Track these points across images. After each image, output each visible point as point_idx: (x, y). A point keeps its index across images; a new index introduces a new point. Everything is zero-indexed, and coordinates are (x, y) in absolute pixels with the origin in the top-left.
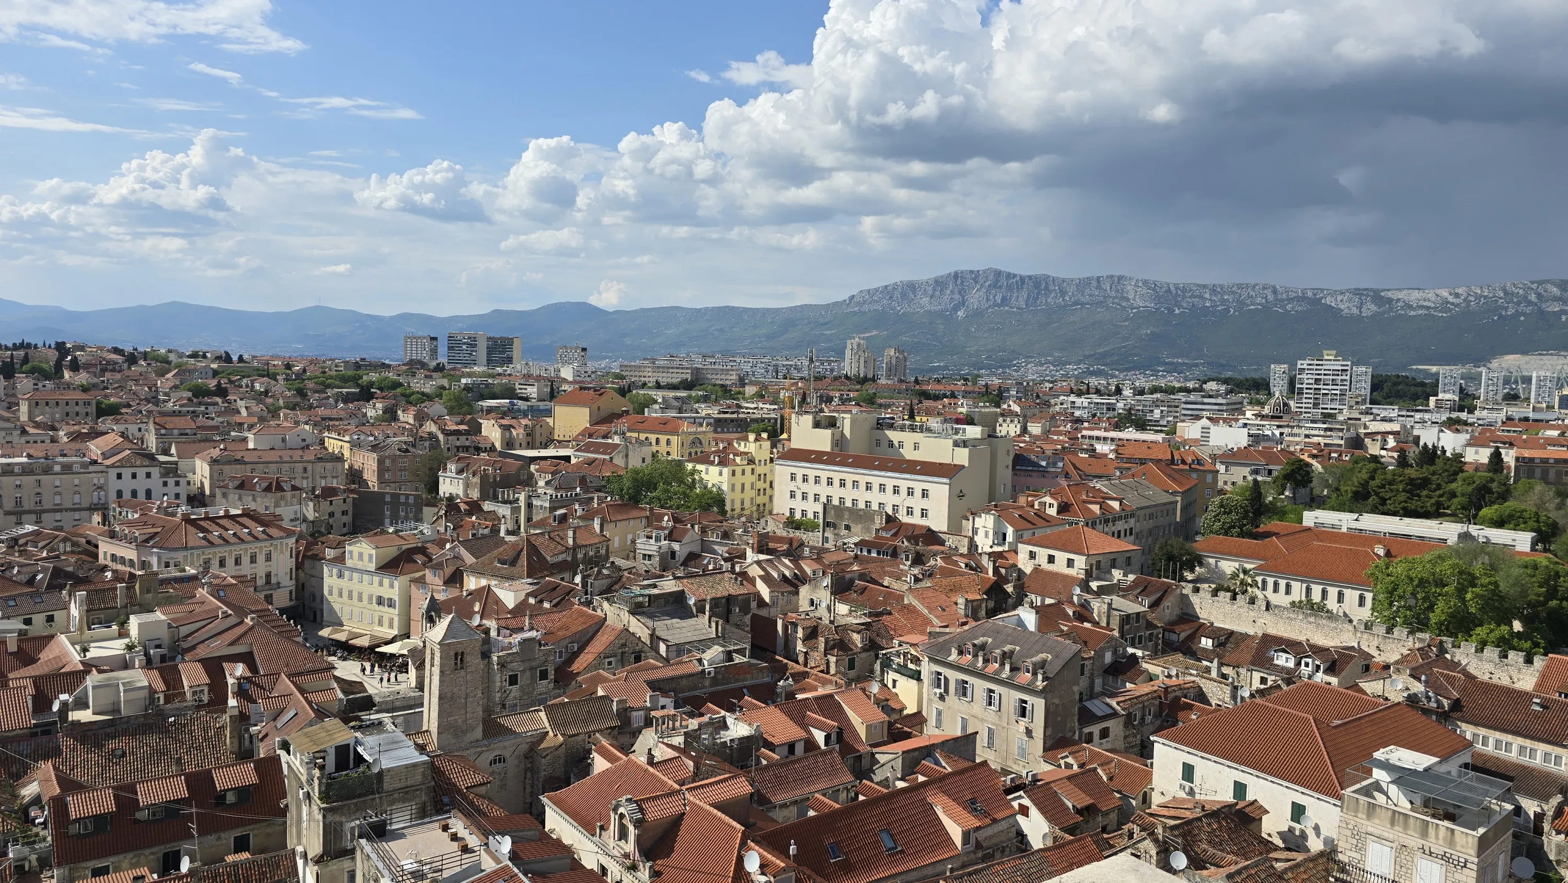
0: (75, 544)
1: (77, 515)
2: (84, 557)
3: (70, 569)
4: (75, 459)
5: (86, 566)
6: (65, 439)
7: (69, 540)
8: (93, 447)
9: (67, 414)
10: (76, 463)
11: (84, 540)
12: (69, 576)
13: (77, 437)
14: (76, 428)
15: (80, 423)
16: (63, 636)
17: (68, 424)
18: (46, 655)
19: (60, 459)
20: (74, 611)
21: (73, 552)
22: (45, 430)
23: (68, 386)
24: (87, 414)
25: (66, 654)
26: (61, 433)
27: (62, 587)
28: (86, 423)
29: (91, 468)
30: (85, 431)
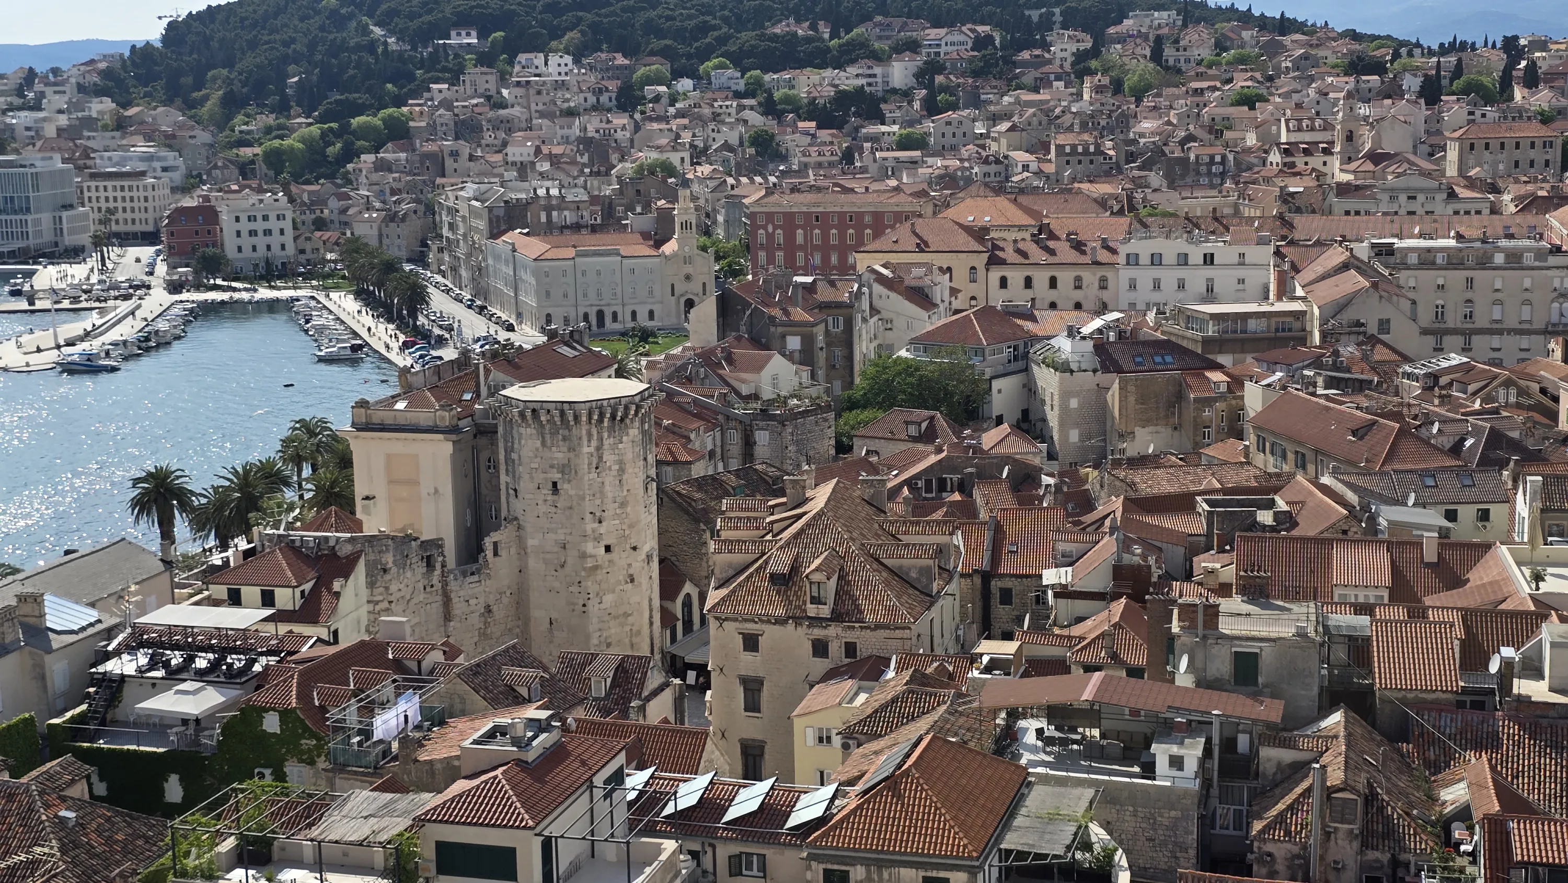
0: (1522, 392)
1: (1525, 342)
2: (1537, 417)
3: (1515, 434)
4: (1527, 243)
5: (1539, 432)
6: (1512, 209)
7: (1515, 384)
8: (1555, 223)
9: (1517, 164)
10: (1529, 250)
11: (1536, 387)
12: (1515, 446)
13: (1530, 204)
14: (1530, 187)
15: (1536, 180)
16: (1504, 548)
17: (1517, 181)
18: (1478, 576)
19: (1504, 243)
20: (1522, 507)
21: (1518, 406)
22: (1482, 192)
23: (1520, 114)
24: (1547, 163)
25: (1508, 579)
26: (1507, 197)
27: (1503, 464)
28: (1544, 180)
29: (1552, 260)
30: (1544, 193)
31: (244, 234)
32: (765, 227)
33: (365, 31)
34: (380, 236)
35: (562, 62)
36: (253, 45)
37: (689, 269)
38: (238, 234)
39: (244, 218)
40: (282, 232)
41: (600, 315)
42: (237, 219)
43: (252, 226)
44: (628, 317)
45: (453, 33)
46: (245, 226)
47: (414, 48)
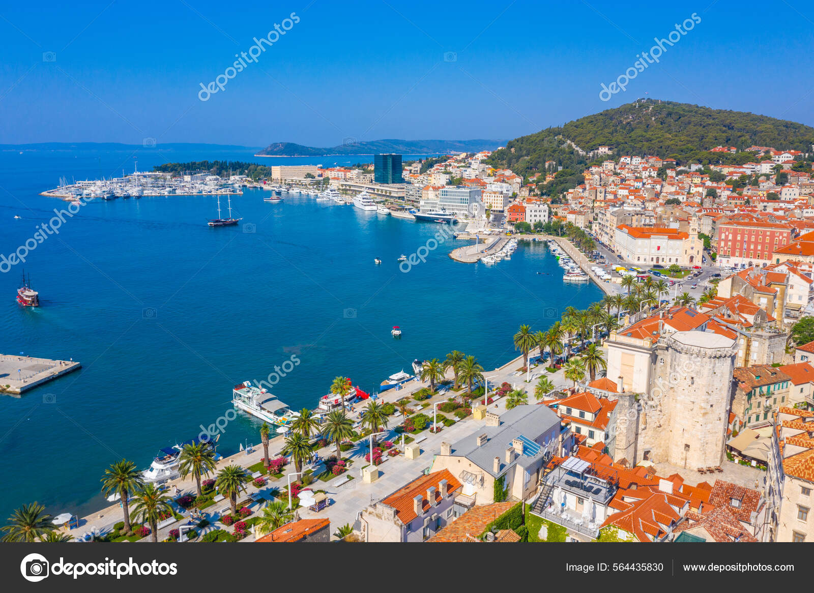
31: (533, 216)
32: (725, 233)
33: (570, 146)
34: (576, 219)
35: (637, 159)
36: (535, 150)
37: (693, 245)
38: (531, 216)
39: (533, 211)
40: (544, 216)
41: (658, 259)
42: (531, 211)
43: (536, 213)
44: (668, 260)
45: (600, 148)
46: (533, 213)
47: (587, 154)
